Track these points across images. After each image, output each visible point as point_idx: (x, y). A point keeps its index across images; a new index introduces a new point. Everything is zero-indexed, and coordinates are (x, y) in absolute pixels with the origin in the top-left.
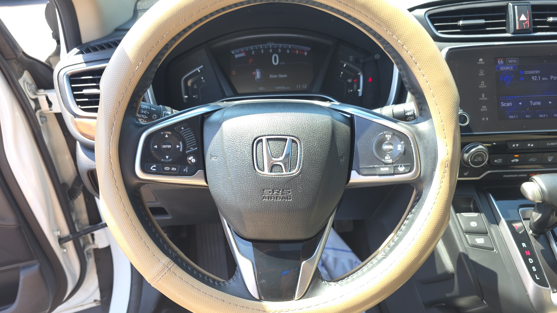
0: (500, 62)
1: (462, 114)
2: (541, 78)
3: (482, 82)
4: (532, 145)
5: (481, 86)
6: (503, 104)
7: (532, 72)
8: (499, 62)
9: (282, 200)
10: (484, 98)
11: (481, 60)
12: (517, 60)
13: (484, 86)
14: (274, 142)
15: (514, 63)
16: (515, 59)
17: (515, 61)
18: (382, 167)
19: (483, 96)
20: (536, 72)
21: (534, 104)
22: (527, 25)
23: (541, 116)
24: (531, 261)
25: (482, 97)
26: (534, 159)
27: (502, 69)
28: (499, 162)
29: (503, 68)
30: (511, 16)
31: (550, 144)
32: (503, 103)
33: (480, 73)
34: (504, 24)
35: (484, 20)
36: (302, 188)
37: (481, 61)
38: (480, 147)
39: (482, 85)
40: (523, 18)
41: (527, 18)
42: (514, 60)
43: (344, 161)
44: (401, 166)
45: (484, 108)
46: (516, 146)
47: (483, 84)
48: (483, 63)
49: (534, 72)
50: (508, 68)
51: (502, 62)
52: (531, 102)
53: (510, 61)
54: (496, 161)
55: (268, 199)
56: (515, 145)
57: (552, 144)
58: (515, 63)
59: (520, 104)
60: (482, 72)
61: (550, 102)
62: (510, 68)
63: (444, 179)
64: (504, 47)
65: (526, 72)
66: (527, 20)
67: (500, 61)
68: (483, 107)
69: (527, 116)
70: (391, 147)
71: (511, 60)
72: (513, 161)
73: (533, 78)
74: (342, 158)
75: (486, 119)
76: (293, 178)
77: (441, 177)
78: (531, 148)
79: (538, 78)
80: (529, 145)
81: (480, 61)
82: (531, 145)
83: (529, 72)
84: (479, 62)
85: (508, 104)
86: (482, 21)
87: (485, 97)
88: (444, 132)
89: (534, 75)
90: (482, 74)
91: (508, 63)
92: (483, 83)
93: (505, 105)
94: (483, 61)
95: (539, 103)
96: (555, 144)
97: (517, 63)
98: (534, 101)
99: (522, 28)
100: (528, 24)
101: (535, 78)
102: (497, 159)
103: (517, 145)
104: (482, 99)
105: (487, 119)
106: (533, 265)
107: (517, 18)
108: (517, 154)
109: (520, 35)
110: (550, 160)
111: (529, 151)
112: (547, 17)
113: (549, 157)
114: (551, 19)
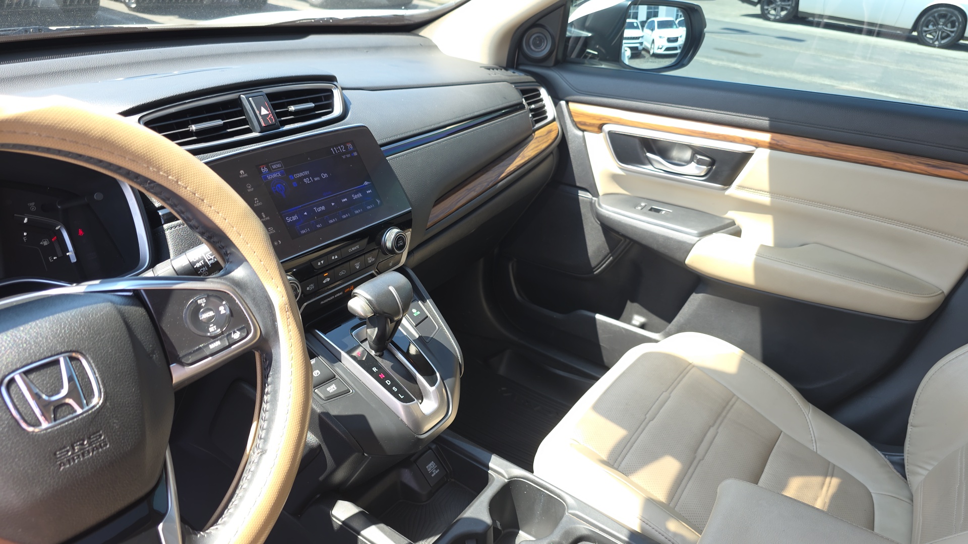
0: (264, 170)
2: (313, 180)
4: (336, 257)
6: (289, 220)
7: (301, 174)
9: (93, 453)
10: (266, 218)
11: (242, 172)
12: (281, 163)
13: (260, 204)
14: (38, 373)
15: (278, 168)
16: (279, 163)
17: (279, 166)
18: (211, 344)
19: (264, 216)
20: (305, 173)
21: (319, 210)
22: (272, 120)
23: (331, 221)
24: (388, 382)
26: (344, 272)
27: (269, 177)
28: (312, 288)
30: (250, 111)
32: (288, 218)
33: (248, 189)
34: (245, 122)
35: (220, 120)
36: (118, 419)
39: (257, 203)
40: (264, 111)
41: (268, 111)
42: (277, 164)
43: (157, 356)
44: (234, 332)
45: (271, 230)
46: (321, 263)
47: (258, 201)
48: (246, 175)
49: (303, 173)
50: (275, 175)
51: (266, 170)
52: (315, 208)
53: (274, 167)
54: (308, 289)
55: (70, 463)
57: (353, 249)
58: (280, 168)
61: (333, 204)
62: (278, 175)
63: (290, 327)
64: (261, 151)
65: (296, 176)
66: (270, 114)
67: (263, 168)
68: (270, 228)
69: (318, 226)
70: (211, 314)
71: (274, 164)
72: (324, 282)
73: (305, 181)
74: (153, 353)
76: (98, 412)
77: (286, 325)
78: (336, 261)
79: (310, 180)
80: (333, 258)
83: (299, 175)
84: (242, 175)
85: (295, 218)
86: (220, 122)
88: (268, 272)
89: (305, 177)
90: (251, 188)
91: (273, 169)
92: (256, 200)
93: (291, 219)
94: (245, 173)
95: (323, 208)
96: (355, 248)
97: (282, 167)
98: (318, 207)
99: (269, 124)
100: (272, 117)
101: (307, 181)
102: (309, 286)
103: (322, 262)
104: (264, 219)
105: (280, 242)
106: (392, 386)
107: (257, 112)
108: (325, 272)
109: (269, 132)
110: (358, 267)
111: (336, 264)
112: (287, 107)
113: (356, 264)
114: (293, 108)
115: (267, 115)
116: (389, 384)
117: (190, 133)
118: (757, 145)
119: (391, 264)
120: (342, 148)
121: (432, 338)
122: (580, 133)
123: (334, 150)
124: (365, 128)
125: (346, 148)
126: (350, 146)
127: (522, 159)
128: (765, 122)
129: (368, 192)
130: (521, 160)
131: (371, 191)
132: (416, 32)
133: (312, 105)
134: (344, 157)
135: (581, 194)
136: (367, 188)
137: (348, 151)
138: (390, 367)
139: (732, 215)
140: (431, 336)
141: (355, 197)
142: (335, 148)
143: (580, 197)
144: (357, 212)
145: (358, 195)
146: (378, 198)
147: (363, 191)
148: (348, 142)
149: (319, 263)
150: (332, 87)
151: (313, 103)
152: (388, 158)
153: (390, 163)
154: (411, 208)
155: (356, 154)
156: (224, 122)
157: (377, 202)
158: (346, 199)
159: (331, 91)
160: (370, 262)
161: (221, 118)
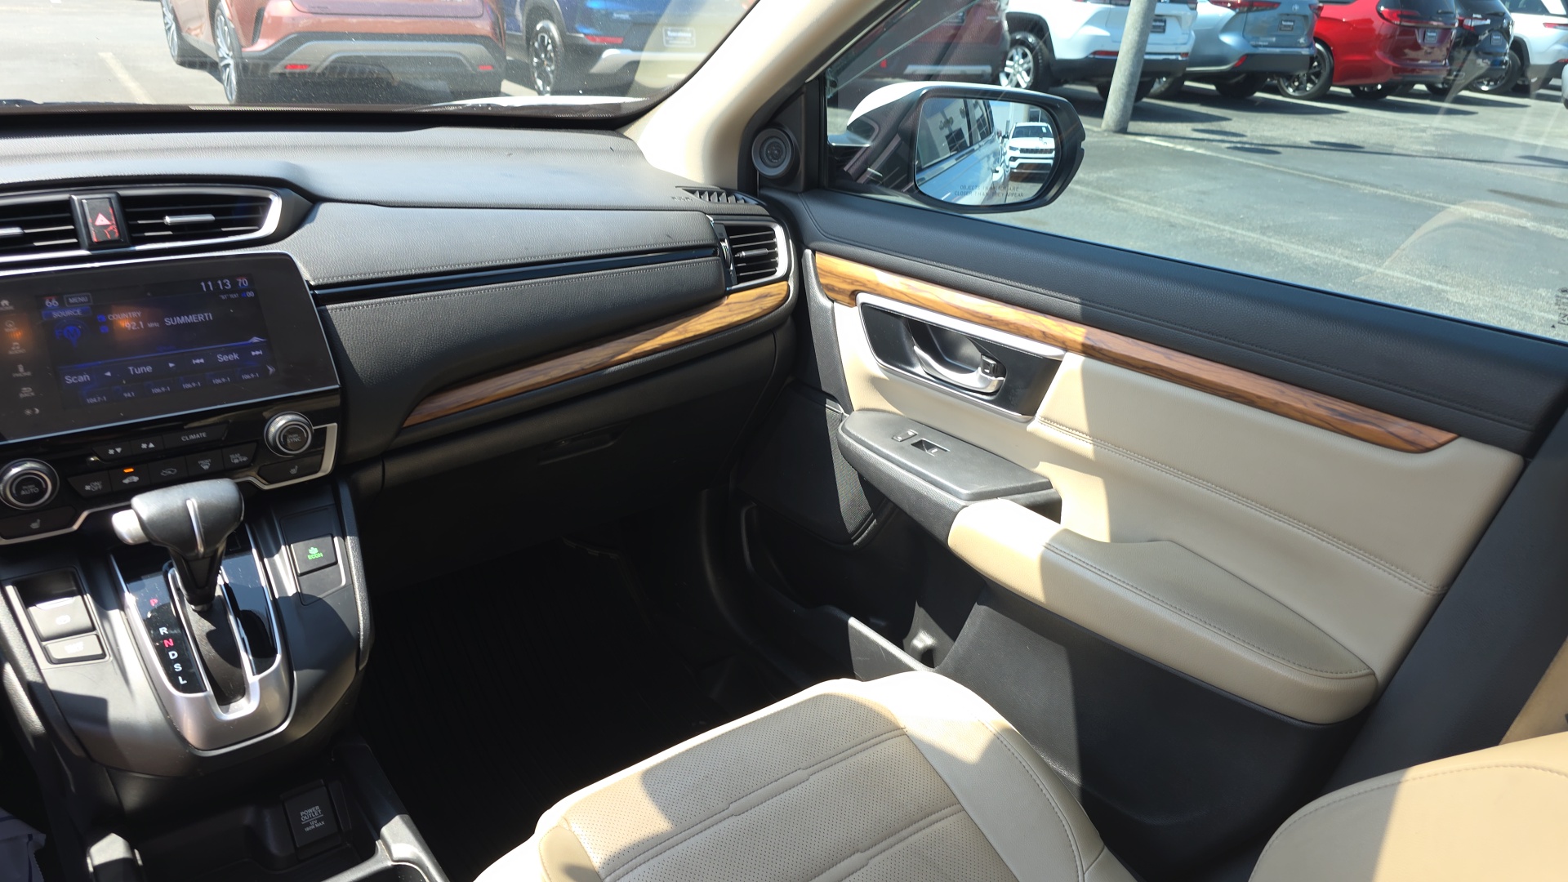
0: (52, 303)
2: (145, 325)
3: (13, 343)
4: (151, 445)
5: (12, 350)
6: (70, 380)
8: (49, 304)
10: (24, 372)
11: (5, 302)
12: (88, 297)
13: (21, 351)
15: (82, 303)
16: (84, 296)
17: (82, 299)
19: (21, 370)
20: (131, 314)
21: (137, 371)
22: (113, 233)
23: (156, 391)
24: (173, 655)
25: (18, 371)
26: (172, 471)
27: (56, 315)
28: (96, 488)
29: (60, 314)
30: (80, 218)
31: (188, 438)
32: (69, 377)
33: (7, 327)
34: (71, 234)
35: (20, 228)
37: (5, 304)
38: (28, 465)
39: (16, 349)
40: (102, 220)
41: (110, 220)
42: (79, 296)
45: (27, 392)
46: (116, 452)
47: (18, 348)
48: (11, 308)
49: (128, 315)
50: (69, 313)
51: (55, 303)
52: (131, 368)
53: (71, 301)
54: (88, 488)
56: (113, 451)
57: (193, 436)
58: (84, 302)
59: (109, 374)
60: (10, 325)
61: (171, 365)
62: (76, 312)
65: (110, 317)
66: (113, 224)
67: (51, 301)
68: (25, 389)
69: (127, 395)
71: (73, 297)
72: (126, 481)
73: (127, 326)
75: (34, 410)
78: (152, 451)
79: (137, 325)
80: (144, 446)
82: (148, 445)
83: (117, 316)
84: (2, 306)
85: (82, 379)
86: (15, 231)
87: (26, 370)
89: (128, 320)
90: (13, 328)
91: (69, 303)
92: (16, 346)
93: (75, 380)
94: (10, 305)
95: (149, 369)
96: (198, 436)
97: (89, 301)
98: (137, 366)
99: (105, 239)
100: (116, 231)
101: (131, 326)
102: (89, 485)
103: (119, 450)
104: (20, 375)
105: (37, 411)
106: (176, 661)
107: (89, 220)
108: (128, 466)
109: (102, 249)
110: (206, 467)
111: (150, 456)
112: (162, 217)
113: (202, 462)
114: (168, 220)
115: (106, 227)
116: (172, 657)
118: (1066, 346)
119: (293, 471)
120: (224, 284)
121: (320, 599)
122: (827, 304)
123: (207, 286)
124: (283, 257)
125: (234, 283)
126: (243, 282)
127: (680, 333)
128: (1074, 306)
129: (253, 353)
130: (676, 335)
131: (261, 352)
132: (620, 130)
133: (210, 217)
134: (223, 297)
135: (829, 404)
136: (256, 347)
137: (235, 288)
138: (204, 634)
139: (1046, 469)
140: (321, 596)
141: (222, 358)
142: (210, 283)
143: (827, 411)
144: (218, 381)
145: (231, 357)
146: (273, 365)
147: (244, 351)
148: (241, 276)
149: (111, 452)
150: (269, 194)
151: (214, 216)
152: (329, 307)
153: (332, 314)
154: (337, 386)
155: (250, 294)
156: (27, 231)
157: (269, 370)
158: (202, 361)
159: (269, 201)
160: (236, 461)
161: (22, 225)
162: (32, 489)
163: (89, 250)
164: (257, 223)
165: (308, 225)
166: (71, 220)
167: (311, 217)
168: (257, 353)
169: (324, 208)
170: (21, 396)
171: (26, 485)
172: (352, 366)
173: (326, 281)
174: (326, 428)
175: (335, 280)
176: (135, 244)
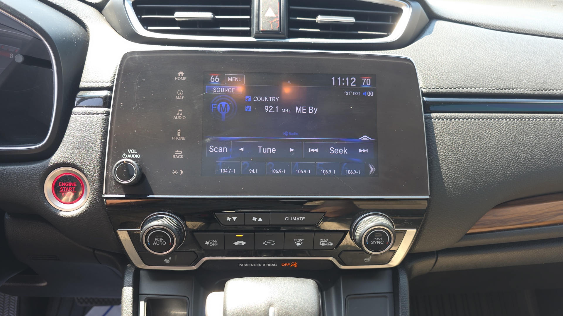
0: (215, 79)
1: (125, 163)
2: (280, 110)
3: (179, 110)
4: (260, 220)
5: (177, 116)
6: (212, 149)
7: (266, 99)
8: (213, 80)
10: (180, 136)
11: (181, 73)
12: (243, 77)
13: (182, 118)
16: (240, 77)
17: (238, 79)
19: (179, 134)
20: (272, 98)
21: (265, 151)
22: (275, 26)
23: (275, 171)
25: (176, 136)
26: (273, 243)
27: (215, 90)
28: (213, 244)
29: (218, 89)
31: (290, 219)
32: (213, 147)
33: (178, 95)
34: (247, 23)
35: (211, 13)
37: (181, 75)
39: (179, 115)
40: (270, 13)
41: (276, 14)
42: (237, 77)
45: (178, 154)
46: (232, 219)
47: (181, 114)
48: (184, 79)
49: (269, 99)
50: (226, 90)
51: (217, 80)
52: (260, 147)
53: (229, 79)
54: (207, 243)
56: (230, 218)
57: (293, 219)
59: (242, 149)
60: (180, 94)
61: (291, 150)
62: (230, 90)
64: (221, 55)
65: (256, 98)
66: (277, 17)
67: (214, 77)
68: (178, 151)
69: (252, 171)
71: (232, 76)
72: (236, 244)
73: (266, 108)
75: (181, 172)
78: (257, 223)
79: (274, 109)
80: (255, 219)
81: (179, 75)
82: (257, 219)
83: (261, 99)
84: (178, 77)
85: (221, 150)
86: (208, 15)
87: (182, 136)
89: (268, 103)
90: (181, 96)
91: (227, 81)
92: (180, 112)
93: (216, 150)
94: (184, 76)
95: (273, 150)
96: (298, 219)
97: (242, 82)
98: (265, 146)
99: (269, 30)
100: (278, 23)
101: (269, 109)
103: (235, 219)
104: (177, 138)
107: (262, 13)
108: (239, 232)
109: (264, 38)
110: (299, 245)
111: (258, 228)
112: (315, 17)
113: (296, 240)
114: (320, 19)
115: (272, 18)
117: (173, 22)
120: (350, 81)
123: (337, 81)
124: (407, 63)
125: (359, 82)
126: (367, 82)
129: (360, 151)
131: (367, 151)
133: (352, 20)
134: (347, 93)
136: (364, 144)
137: (360, 87)
141: (334, 151)
142: (339, 79)
144: (325, 172)
145: (340, 151)
146: (376, 167)
147: (353, 147)
148: (366, 76)
149: (229, 219)
150: (402, 5)
151: (356, 20)
152: (433, 115)
153: (435, 123)
154: (428, 197)
155: (370, 94)
156: (217, 17)
157: (370, 169)
158: (317, 150)
159: (399, 11)
160: (324, 245)
161: (215, 12)
162: (161, 241)
163: (256, 37)
164: (387, 30)
165: (427, 36)
166: (249, 12)
167: (428, 30)
168: (364, 151)
169: (438, 24)
170: (174, 157)
171: (158, 238)
172: (441, 176)
173: (435, 90)
174: (406, 231)
175: (444, 90)
176: (290, 37)
